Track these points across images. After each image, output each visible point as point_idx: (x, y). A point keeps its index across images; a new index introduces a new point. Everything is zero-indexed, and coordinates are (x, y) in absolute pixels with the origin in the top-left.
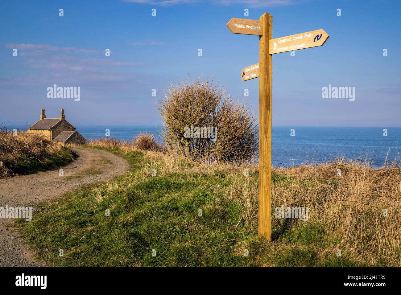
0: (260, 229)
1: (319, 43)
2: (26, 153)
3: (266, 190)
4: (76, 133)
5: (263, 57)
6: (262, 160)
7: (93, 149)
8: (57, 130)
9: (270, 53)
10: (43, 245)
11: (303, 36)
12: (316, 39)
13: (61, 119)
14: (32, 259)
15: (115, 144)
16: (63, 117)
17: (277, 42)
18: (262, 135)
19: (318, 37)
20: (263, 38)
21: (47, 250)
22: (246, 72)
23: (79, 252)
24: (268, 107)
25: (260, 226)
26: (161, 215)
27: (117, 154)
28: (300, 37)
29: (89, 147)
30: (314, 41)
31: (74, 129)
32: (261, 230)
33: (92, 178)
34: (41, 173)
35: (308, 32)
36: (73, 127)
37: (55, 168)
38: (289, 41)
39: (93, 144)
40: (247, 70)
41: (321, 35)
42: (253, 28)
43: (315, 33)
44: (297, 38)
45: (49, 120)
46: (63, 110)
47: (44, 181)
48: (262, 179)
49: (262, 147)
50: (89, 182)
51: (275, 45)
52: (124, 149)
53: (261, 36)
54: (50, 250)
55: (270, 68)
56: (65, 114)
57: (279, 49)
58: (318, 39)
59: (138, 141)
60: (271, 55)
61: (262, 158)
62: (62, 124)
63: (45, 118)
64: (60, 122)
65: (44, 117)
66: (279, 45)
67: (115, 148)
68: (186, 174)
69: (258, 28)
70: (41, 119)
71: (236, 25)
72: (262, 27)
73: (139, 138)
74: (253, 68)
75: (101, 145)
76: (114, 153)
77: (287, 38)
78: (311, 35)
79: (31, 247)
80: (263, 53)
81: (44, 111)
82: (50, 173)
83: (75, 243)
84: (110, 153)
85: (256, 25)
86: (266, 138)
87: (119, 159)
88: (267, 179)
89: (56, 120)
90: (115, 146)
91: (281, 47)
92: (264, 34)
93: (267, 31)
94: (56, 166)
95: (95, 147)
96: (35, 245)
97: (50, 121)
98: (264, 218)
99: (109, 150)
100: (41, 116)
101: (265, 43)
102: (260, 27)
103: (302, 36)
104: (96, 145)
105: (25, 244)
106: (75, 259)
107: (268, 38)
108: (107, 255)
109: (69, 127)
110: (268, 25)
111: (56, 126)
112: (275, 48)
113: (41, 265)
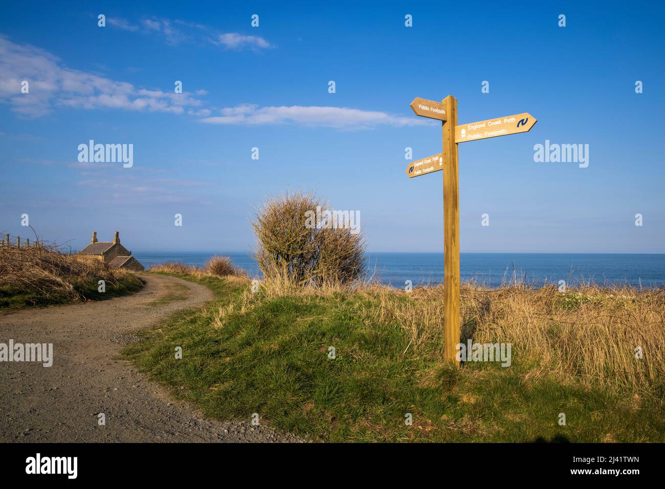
0: (447, 354)
1: (526, 128)
2: (95, 276)
3: (455, 305)
4: (132, 258)
5: (448, 146)
6: (449, 269)
7: (158, 275)
8: (110, 254)
9: (456, 142)
10: (176, 382)
11: (502, 121)
12: (521, 124)
13: (114, 243)
14: (169, 399)
15: (183, 269)
16: (118, 240)
17: (466, 129)
18: (448, 238)
19: (523, 122)
20: (448, 125)
21: (182, 388)
22: (415, 166)
23: (229, 389)
24: (455, 205)
25: (447, 350)
26: (312, 341)
27: (190, 280)
28: (498, 122)
29: (152, 273)
30: (518, 126)
31: (129, 254)
32: (449, 354)
33: (179, 304)
34: (116, 299)
35: (509, 117)
36: (128, 252)
37: (128, 293)
38: (483, 128)
39: (156, 270)
40: (417, 165)
41: (527, 119)
42: (437, 111)
43: (520, 117)
44: (494, 123)
45: (101, 244)
46: (118, 233)
47: (125, 307)
48: (449, 292)
49: (450, 253)
50: (181, 308)
51: (463, 131)
52: (196, 275)
53: (444, 122)
54: (187, 388)
55: (456, 159)
56: (119, 237)
57: (469, 137)
58: (523, 124)
59: (211, 265)
60: (457, 144)
61: (449, 266)
62: (116, 249)
63: (97, 241)
64: (114, 246)
65: (95, 240)
66: (468, 132)
67: (184, 274)
68: (300, 297)
69: (443, 112)
70: (92, 243)
71: (420, 106)
72: (446, 111)
73: (212, 263)
74: (429, 161)
75: (166, 270)
76: (185, 279)
77: (480, 124)
78: (513, 120)
79: (161, 384)
80: (449, 141)
81: (95, 233)
82: (127, 299)
83: (218, 378)
84: (181, 280)
85: (440, 108)
86: (454, 242)
87: (195, 285)
88: (456, 292)
89: (109, 244)
90: (183, 272)
91: (472, 134)
92: (449, 119)
93: (453, 116)
94: (129, 292)
95: (159, 273)
96: (165, 382)
97: (103, 245)
98: (453, 340)
99: (176, 275)
100: (93, 239)
101: (451, 130)
102: (444, 111)
103: (500, 121)
104: (160, 270)
105: (151, 380)
106: (227, 399)
107: (453, 124)
108: (266, 392)
109: (123, 251)
110: (453, 109)
111: (110, 250)
112: (463, 136)
113: (183, 407)
